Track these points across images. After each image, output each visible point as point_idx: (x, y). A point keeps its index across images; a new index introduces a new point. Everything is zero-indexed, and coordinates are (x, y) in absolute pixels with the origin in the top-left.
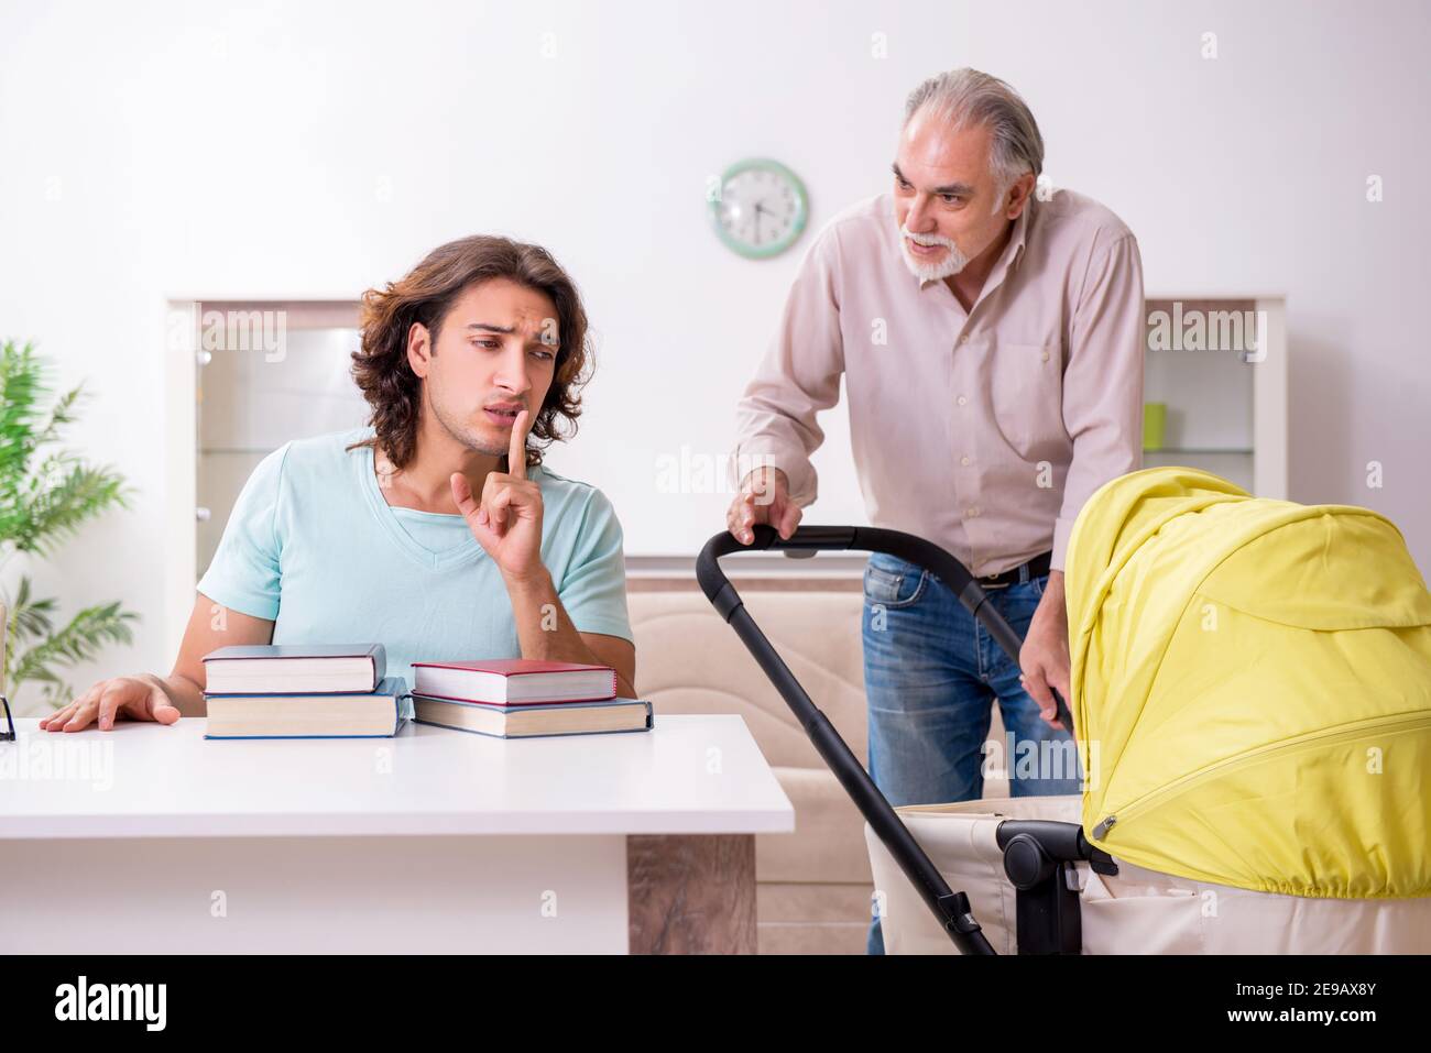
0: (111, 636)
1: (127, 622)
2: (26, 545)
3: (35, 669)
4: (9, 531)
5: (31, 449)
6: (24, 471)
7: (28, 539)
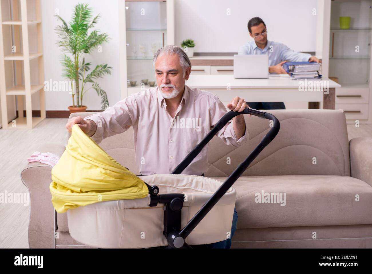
0: (107, 73)
1: (109, 69)
2: (86, 51)
3: (89, 80)
4: (83, 48)
5: (87, 30)
6: (87, 35)
7: (87, 50)
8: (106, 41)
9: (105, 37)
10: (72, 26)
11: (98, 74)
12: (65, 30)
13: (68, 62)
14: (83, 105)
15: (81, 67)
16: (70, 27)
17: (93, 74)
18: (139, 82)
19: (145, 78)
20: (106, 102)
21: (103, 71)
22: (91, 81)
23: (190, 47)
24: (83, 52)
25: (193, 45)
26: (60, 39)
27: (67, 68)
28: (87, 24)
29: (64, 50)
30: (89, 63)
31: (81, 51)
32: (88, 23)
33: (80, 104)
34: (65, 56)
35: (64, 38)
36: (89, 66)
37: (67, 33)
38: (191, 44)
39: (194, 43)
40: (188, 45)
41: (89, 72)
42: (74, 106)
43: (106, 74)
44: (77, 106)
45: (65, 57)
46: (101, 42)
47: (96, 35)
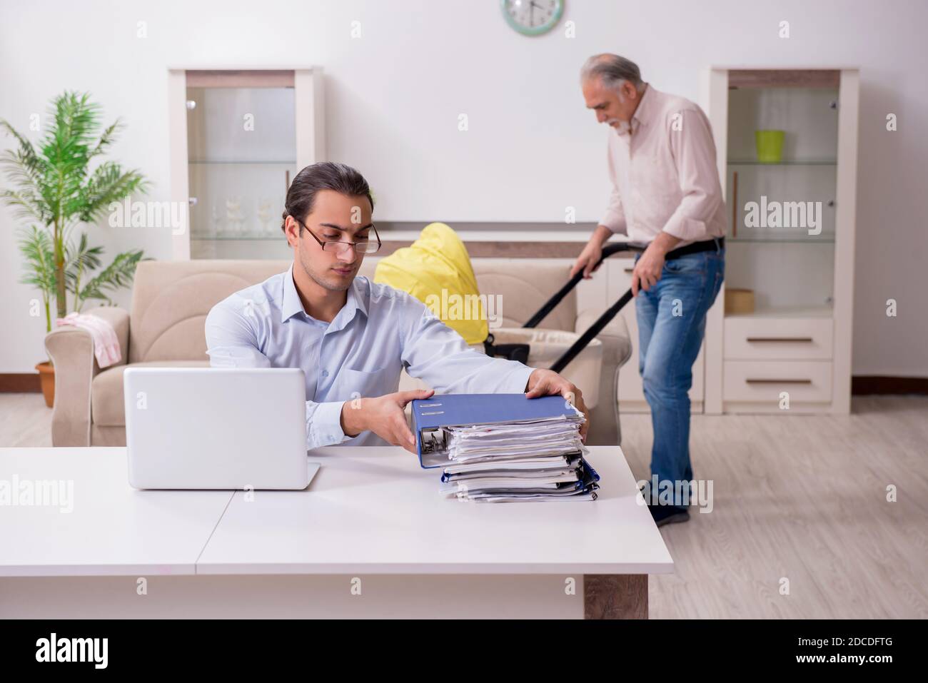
2: (86, 218)
3: (94, 292)
4: (76, 210)
5: (87, 160)
6: (84, 174)
7: (86, 214)
8: (142, 190)
9: (137, 180)
10: (46, 152)
11: (118, 276)
12: (25, 161)
15: (76, 259)
16: (40, 152)
17: (107, 276)
21: (131, 269)
22: (100, 296)
24: (78, 219)
26: (10, 186)
27: (34, 262)
28: (85, 146)
29: (20, 213)
30: (100, 248)
31: (72, 217)
32: (91, 144)
34: (35, 228)
35: (25, 183)
36: (98, 257)
37: (31, 169)
41: (96, 273)
45: (33, 231)
46: (124, 193)
47: (116, 174)
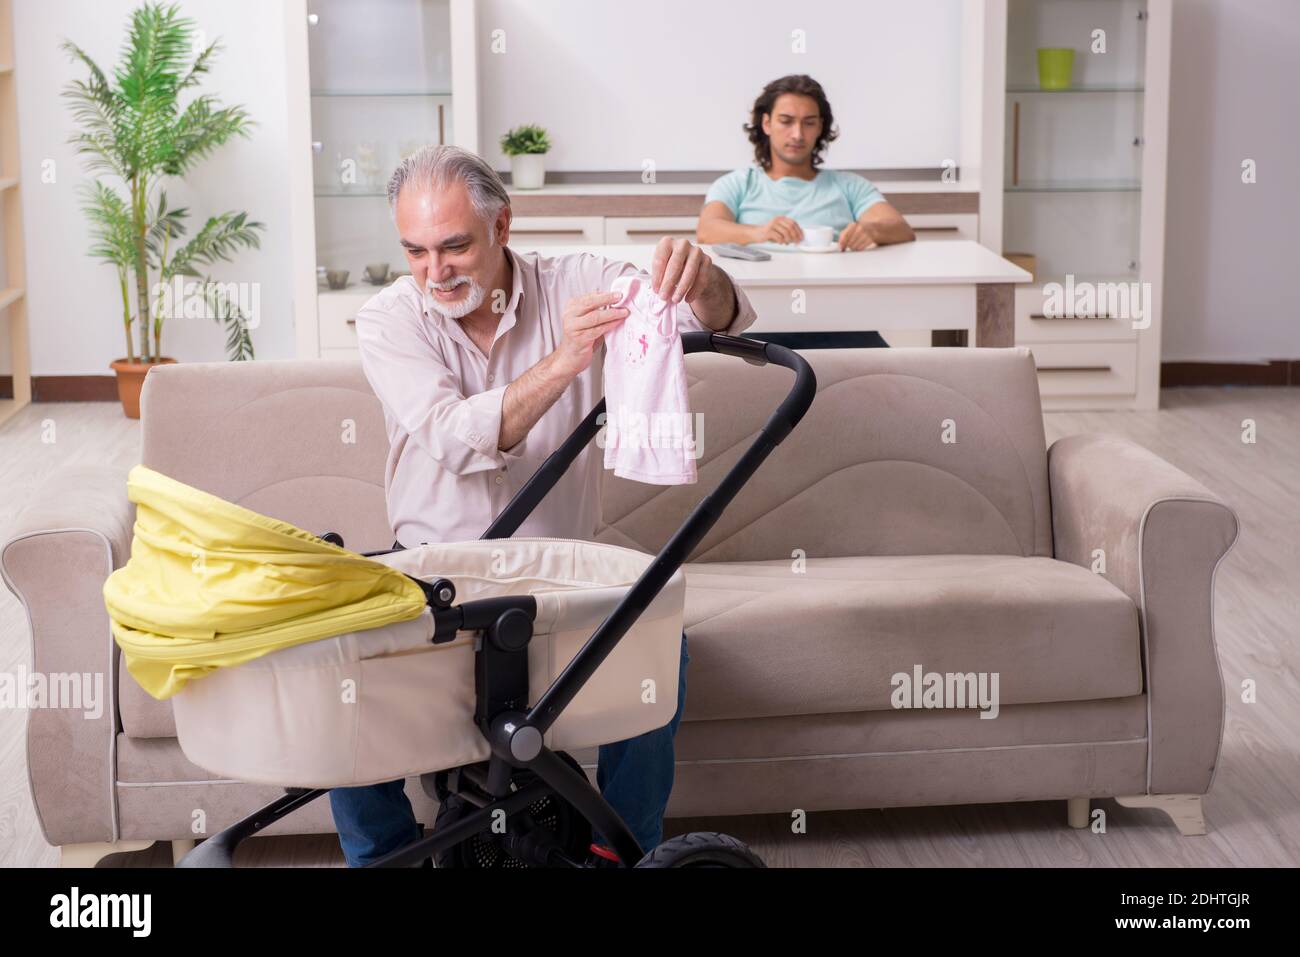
1: (254, 229)
2: (172, 169)
3: (183, 267)
4: (162, 159)
5: (175, 93)
6: (174, 112)
7: (174, 163)
8: (241, 133)
9: (237, 120)
10: (122, 84)
11: (215, 247)
12: (99, 95)
13: (108, 208)
14: (163, 354)
15: (154, 225)
16: (115, 84)
17: (198, 246)
18: (357, 274)
19: (376, 262)
20: (244, 345)
21: (232, 236)
22: (190, 272)
23: (533, 152)
24: (160, 172)
25: (543, 146)
26: (81, 128)
27: (107, 228)
28: (175, 74)
29: (95, 164)
30: (182, 210)
31: (155, 166)
32: (180, 72)
33: (152, 353)
34: (99, 184)
35: (97, 124)
36: (182, 221)
37: (105, 106)
38: (535, 143)
39: (546, 138)
40: (527, 147)
41: (182, 242)
42: (131, 360)
43: (242, 248)
44: (144, 358)
45: (97, 187)
46: (222, 137)
47: (205, 113)
